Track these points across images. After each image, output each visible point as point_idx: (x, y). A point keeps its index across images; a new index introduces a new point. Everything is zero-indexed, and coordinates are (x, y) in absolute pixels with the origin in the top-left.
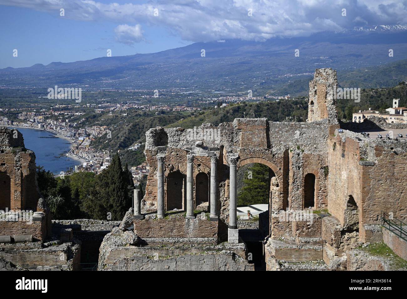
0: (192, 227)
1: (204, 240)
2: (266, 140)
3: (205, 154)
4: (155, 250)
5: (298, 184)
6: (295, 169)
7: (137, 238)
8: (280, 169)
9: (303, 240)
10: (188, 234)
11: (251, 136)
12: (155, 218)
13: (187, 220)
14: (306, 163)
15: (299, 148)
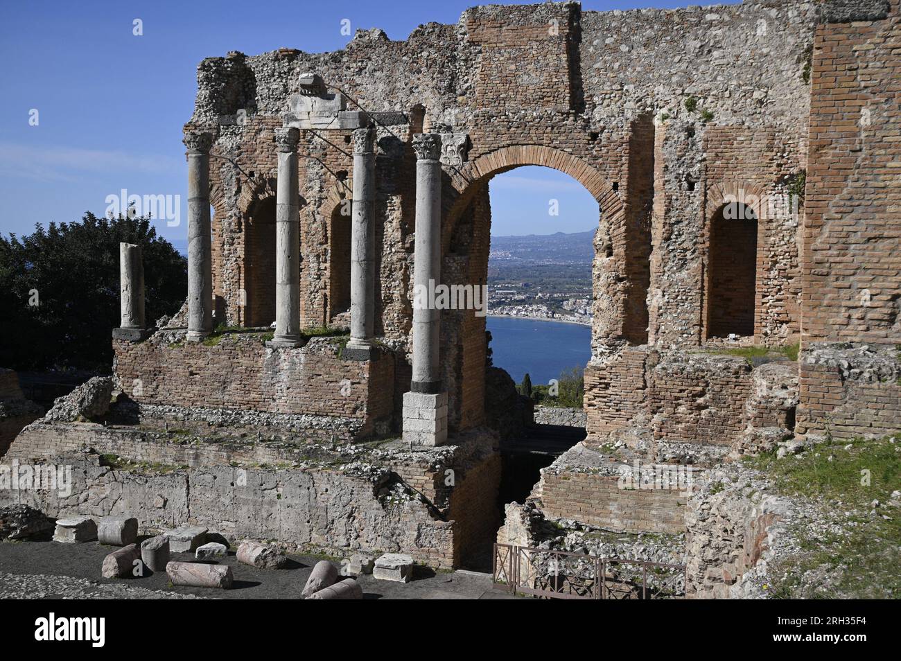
0: (284, 377)
1: (314, 423)
2: (566, 78)
3: (329, 120)
4: (144, 440)
5: (685, 245)
6: (674, 185)
7: (91, 397)
8: (616, 186)
9: (670, 451)
10: (274, 400)
11: (513, 67)
12: (179, 341)
13: (269, 351)
14: (718, 163)
15: (691, 106)
